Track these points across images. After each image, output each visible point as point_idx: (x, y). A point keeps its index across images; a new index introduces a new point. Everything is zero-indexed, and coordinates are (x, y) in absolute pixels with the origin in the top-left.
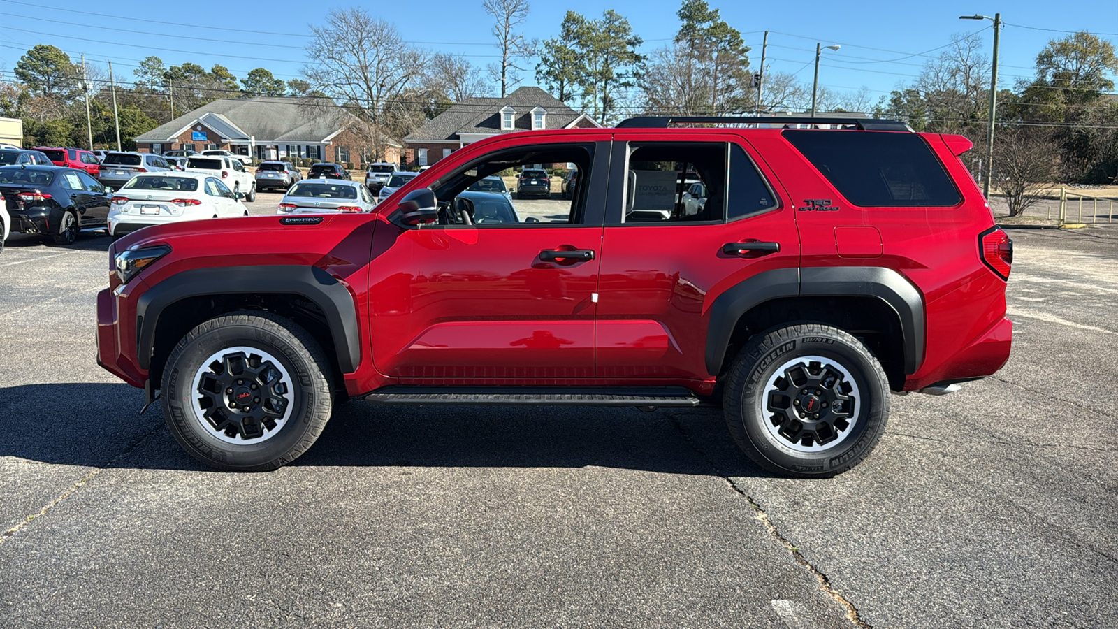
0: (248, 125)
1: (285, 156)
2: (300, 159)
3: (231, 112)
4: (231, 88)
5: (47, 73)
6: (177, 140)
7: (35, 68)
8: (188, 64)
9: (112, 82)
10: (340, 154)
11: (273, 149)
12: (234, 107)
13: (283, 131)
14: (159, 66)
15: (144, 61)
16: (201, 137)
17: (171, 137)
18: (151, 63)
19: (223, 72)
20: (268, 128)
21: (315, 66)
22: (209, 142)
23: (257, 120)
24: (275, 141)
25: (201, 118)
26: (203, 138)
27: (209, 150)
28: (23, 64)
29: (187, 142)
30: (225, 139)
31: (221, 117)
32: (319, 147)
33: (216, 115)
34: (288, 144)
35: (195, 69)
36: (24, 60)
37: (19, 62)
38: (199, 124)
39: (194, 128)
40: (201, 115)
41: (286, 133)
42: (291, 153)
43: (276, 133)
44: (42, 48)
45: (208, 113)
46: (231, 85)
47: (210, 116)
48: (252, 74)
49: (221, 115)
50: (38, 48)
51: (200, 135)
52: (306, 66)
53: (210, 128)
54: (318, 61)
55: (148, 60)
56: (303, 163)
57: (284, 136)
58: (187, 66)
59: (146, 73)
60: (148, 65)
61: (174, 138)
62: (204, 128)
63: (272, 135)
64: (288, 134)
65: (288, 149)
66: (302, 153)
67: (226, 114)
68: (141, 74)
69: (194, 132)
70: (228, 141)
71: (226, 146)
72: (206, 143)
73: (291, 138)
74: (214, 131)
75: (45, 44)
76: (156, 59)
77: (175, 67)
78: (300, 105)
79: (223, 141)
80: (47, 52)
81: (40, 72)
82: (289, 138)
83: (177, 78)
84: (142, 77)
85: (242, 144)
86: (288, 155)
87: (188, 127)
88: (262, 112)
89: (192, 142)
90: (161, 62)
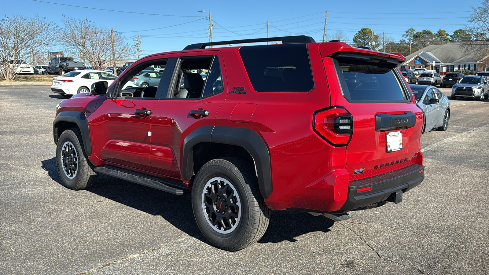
0: (441, 56)
1: (457, 70)
2: (465, 71)
3: (434, 51)
4: (446, 39)
5: (364, 39)
6: (408, 65)
7: (360, 38)
8: (425, 30)
9: (384, 41)
10: (486, 68)
11: (444, 67)
12: (436, 48)
13: (458, 58)
14: (414, 32)
15: (407, 31)
16: (418, 63)
17: (405, 63)
18: (410, 31)
19: (443, 33)
20: (451, 57)
21: (470, 26)
22: (422, 64)
23: (446, 54)
24: (453, 63)
25: (419, 54)
26: (419, 63)
27: (421, 68)
28: (356, 36)
29: (412, 65)
30: (429, 63)
31: (429, 53)
32: (475, 65)
33: (426, 52)
34: (459, 64)
35: (427, 32)
36: (357, 35)
37: (355, 36)
38: (418, 57)
39: (416, 59)
40: (419, 53)
41: (459, 59)
42: (460, 68)
43: (454, 59)
44: (364, 29)
45: (423, 52)
46: (446, 38)
47: (423, 53)
48: (456, 32)
49: (429, 52)
50: (362, 29)
51: (418, 62)
52: (466, 26)
53: (423, 58)
54: (474, 22)
55: (409, 30)
56: (466, 73)
57: (458, 60)
58: (424, 31)
59: (407, 36)
60: (409, 32)
61: (406, 64)
62: (420, 58)
63: (452, 60)
64: (460, 60)
65: (459, 66)
66: (466, 68)
67: (432, 52)
68: (405, 36)
69: (415, 60)
70: (430, 64)
71: (429, 66)
72: (420, 65)
73: (461, 61)
74: (424, 59)
75: (365, 28)
76: (412, 29)
77: (419, 32)
78: (461, 45)
79: (428, 64)
80: (365, 31)
81: (362, 39)
82: (460, 62)
83: (419, 37)
84: (406, 37)
85: (437, 65)
86: (459, 69)
87: (413, 59)
88: (449, 50)
89: (414, 65)
90: (414, 31)
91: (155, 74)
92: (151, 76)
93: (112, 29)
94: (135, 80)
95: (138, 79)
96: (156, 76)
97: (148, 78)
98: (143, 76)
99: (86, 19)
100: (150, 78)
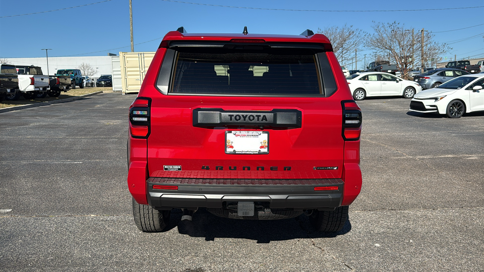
91: (452, 72)
92: (446, 75)
93: (423, 29)
94: (427, 79)
95: (430, 78)
96: (452, 75)
97: (442, 78)
98: (437, 75)
99: (395, 22)
100: (445, 77)
